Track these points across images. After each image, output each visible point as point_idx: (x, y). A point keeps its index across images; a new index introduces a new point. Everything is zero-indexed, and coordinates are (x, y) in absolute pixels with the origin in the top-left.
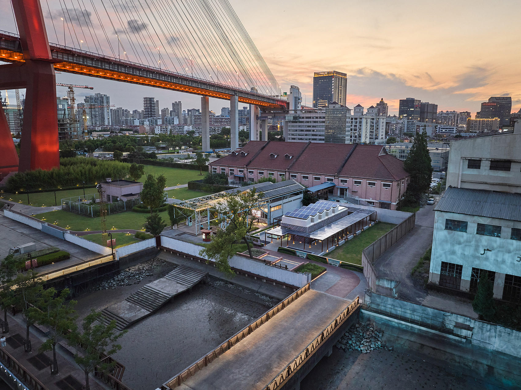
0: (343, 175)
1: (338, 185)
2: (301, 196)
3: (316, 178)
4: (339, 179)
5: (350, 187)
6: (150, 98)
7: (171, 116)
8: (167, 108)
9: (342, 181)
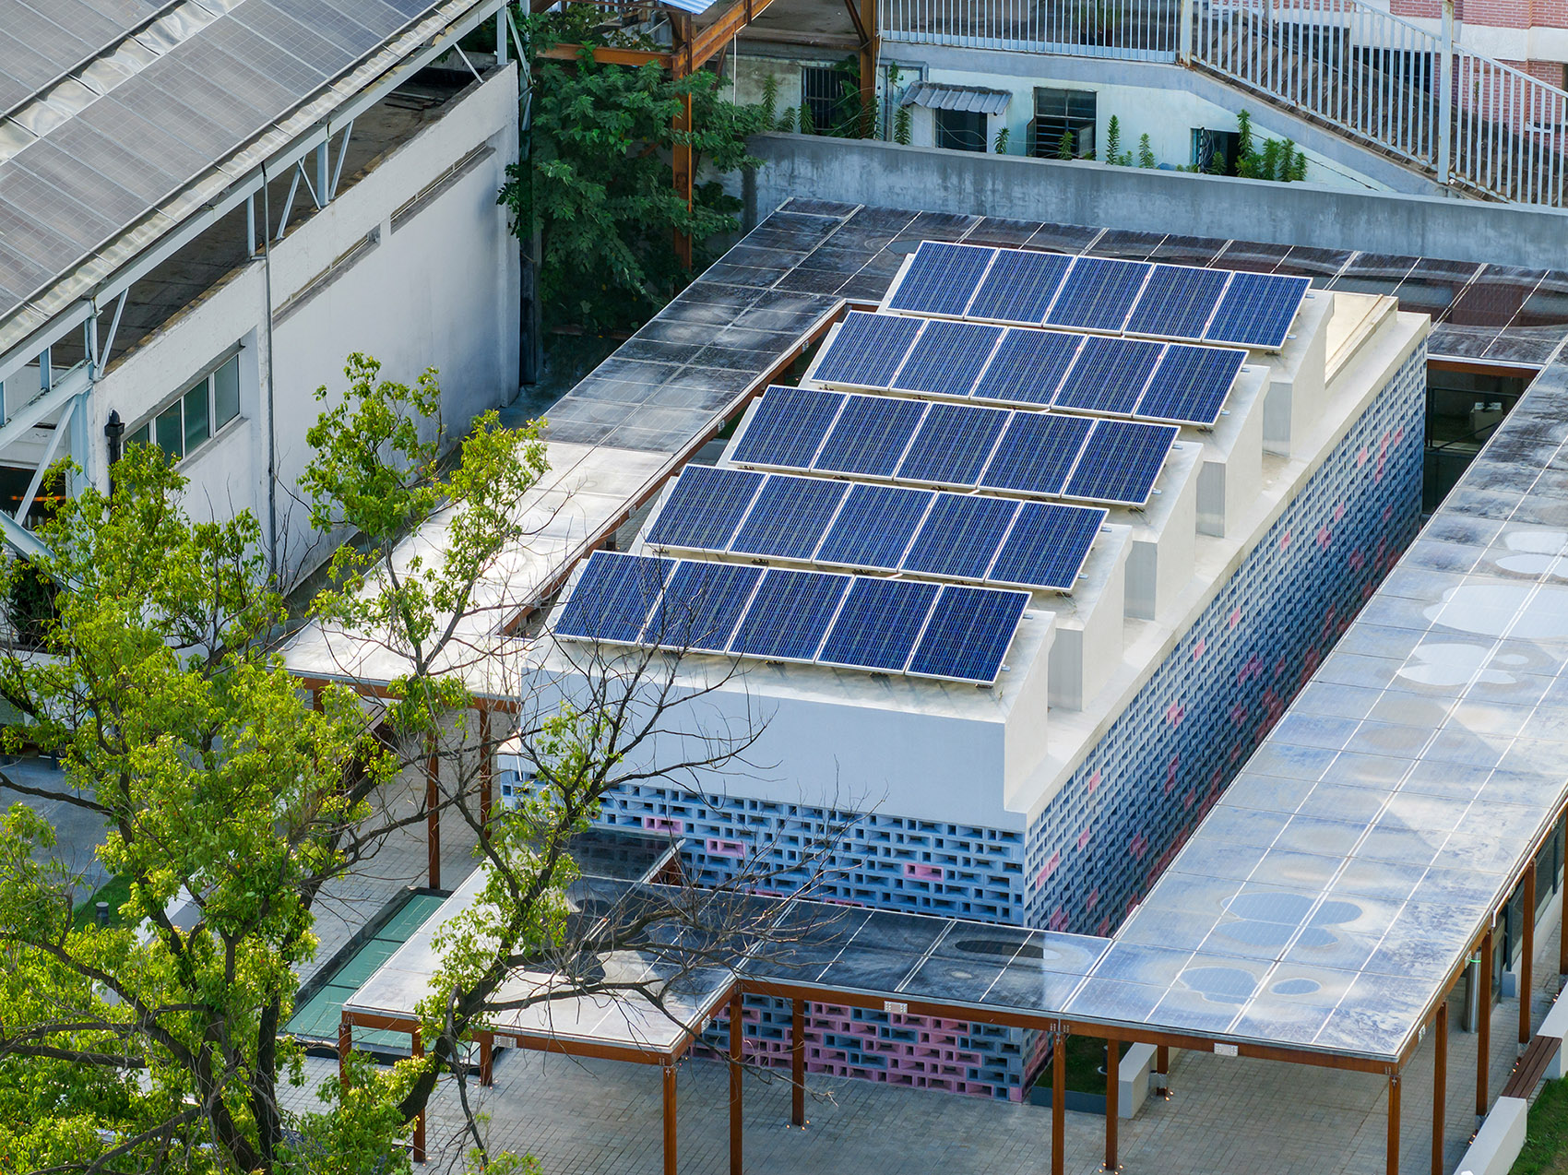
2: (491, 105)
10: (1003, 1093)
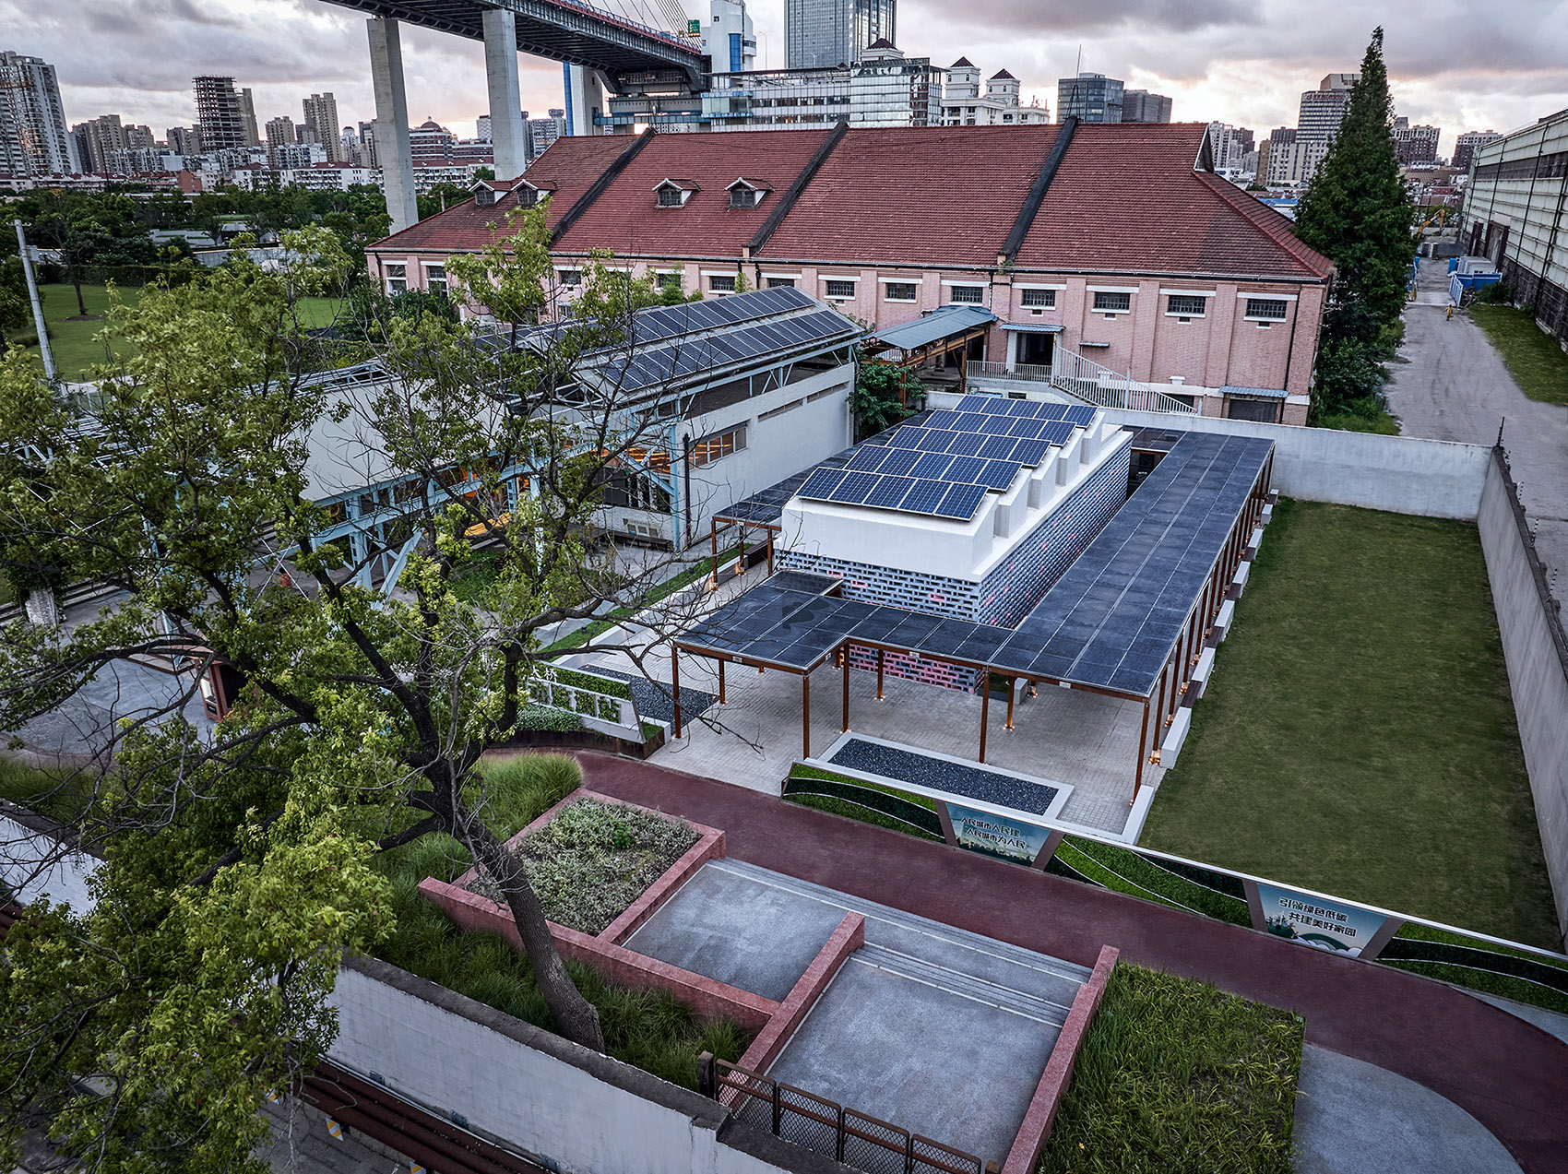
0: (1036, 263)
1: (1010, 315)
2: (845, 373)
3: (894, 290)
4: (1016, 285)
5: (1073, 324)
6: (216, 79)
7: (300, 141)
8: (286, 119)
9: (1028, 297)
10: (966, 690)
